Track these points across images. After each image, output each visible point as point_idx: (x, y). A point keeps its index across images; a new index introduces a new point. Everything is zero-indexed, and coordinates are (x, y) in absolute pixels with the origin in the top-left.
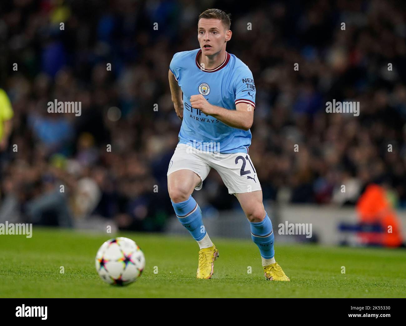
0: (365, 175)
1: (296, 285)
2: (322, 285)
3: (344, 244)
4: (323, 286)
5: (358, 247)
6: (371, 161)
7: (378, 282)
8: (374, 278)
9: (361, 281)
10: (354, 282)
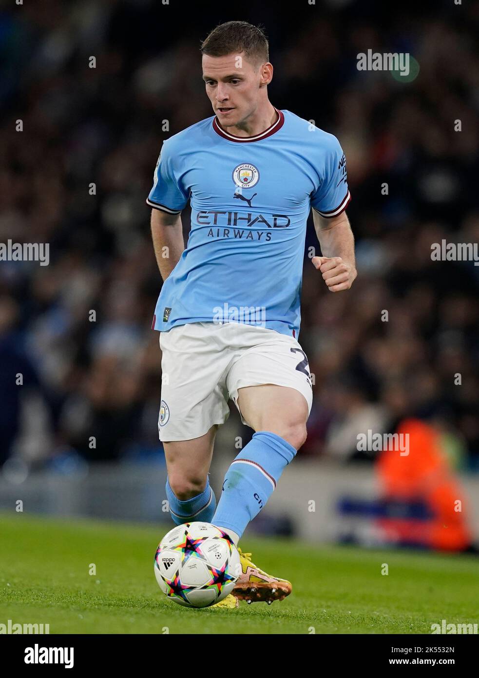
0: (397, 398)
1: (246, 623)
2: (300, 625)
3: (349, 541)
4: (302, 627)
5: (376, 548)
6: (410, 370)
7: (416, 622)
8: (409, 615)
9: (381, 619)
10: (366, 621)
